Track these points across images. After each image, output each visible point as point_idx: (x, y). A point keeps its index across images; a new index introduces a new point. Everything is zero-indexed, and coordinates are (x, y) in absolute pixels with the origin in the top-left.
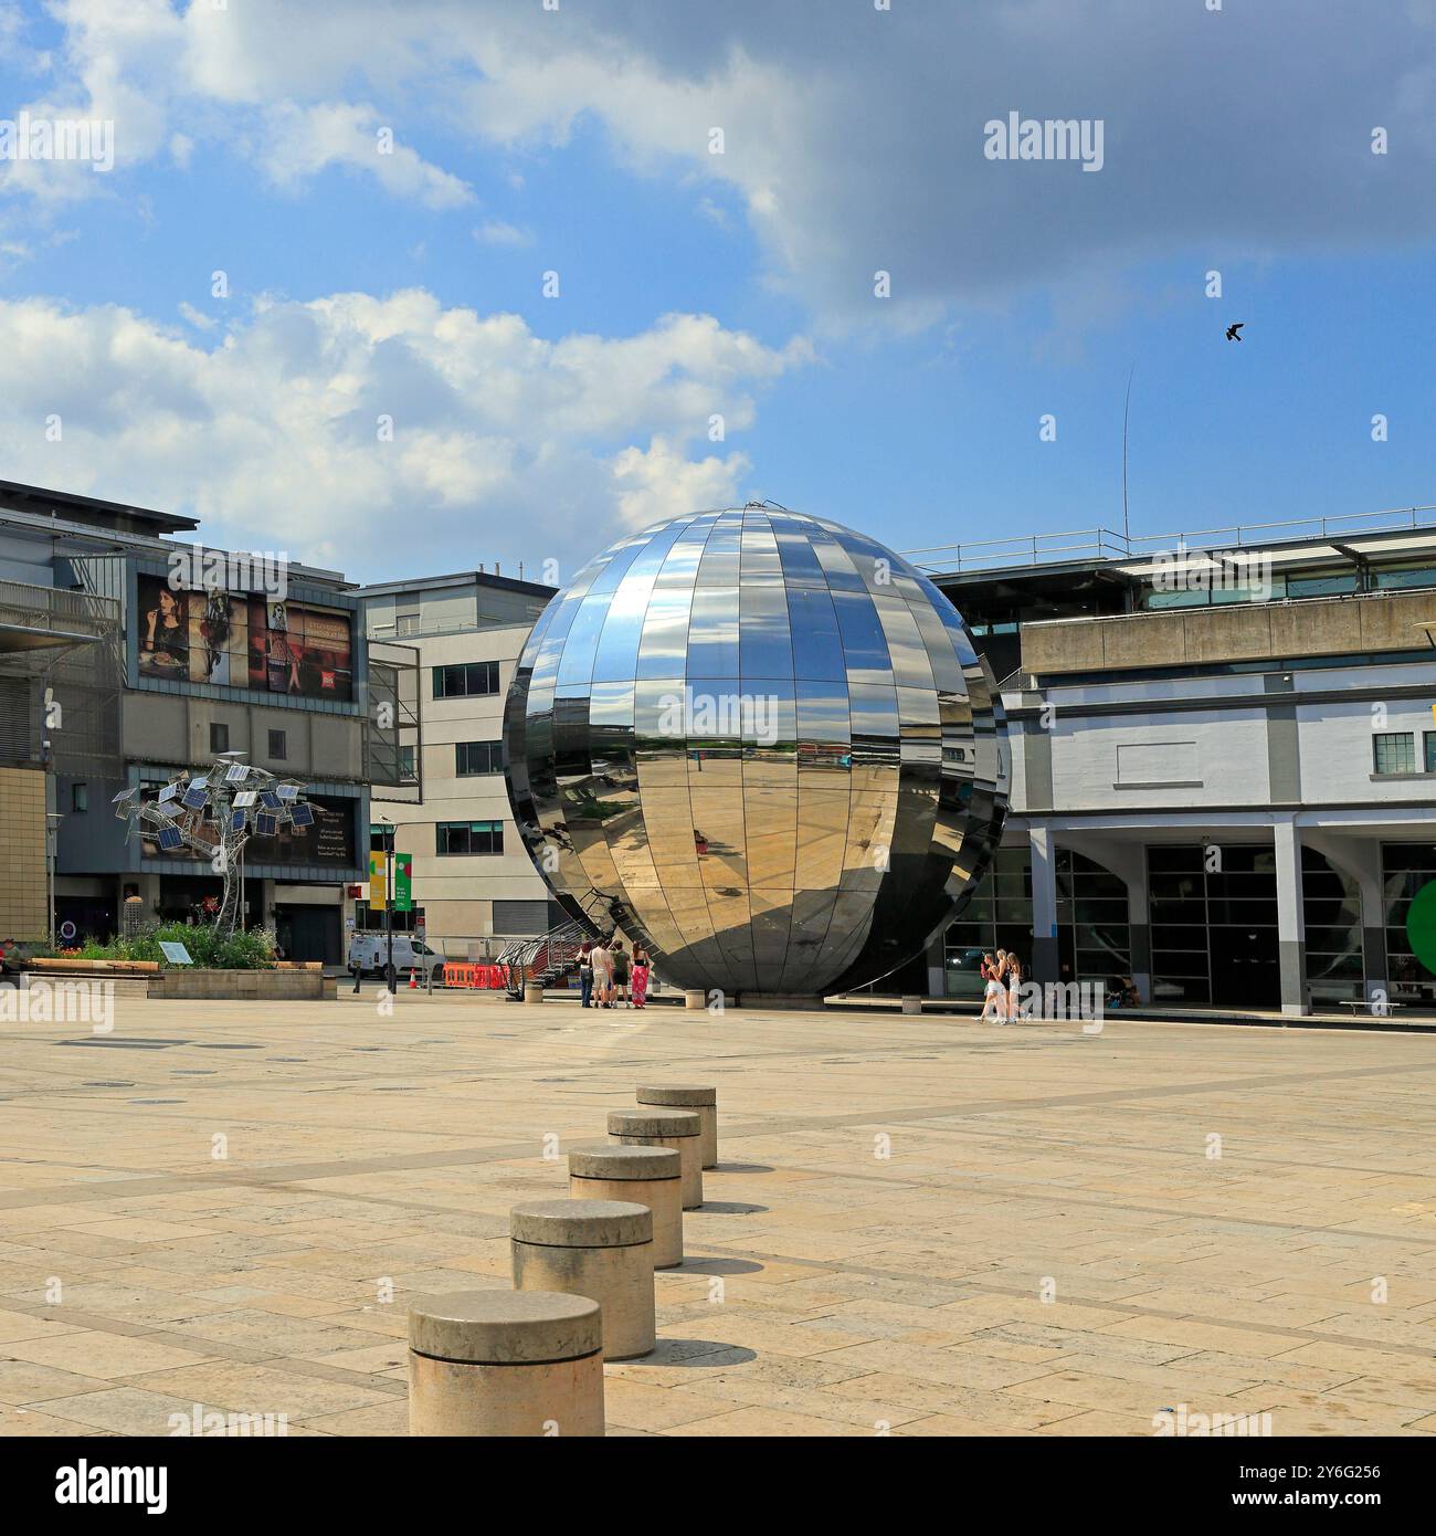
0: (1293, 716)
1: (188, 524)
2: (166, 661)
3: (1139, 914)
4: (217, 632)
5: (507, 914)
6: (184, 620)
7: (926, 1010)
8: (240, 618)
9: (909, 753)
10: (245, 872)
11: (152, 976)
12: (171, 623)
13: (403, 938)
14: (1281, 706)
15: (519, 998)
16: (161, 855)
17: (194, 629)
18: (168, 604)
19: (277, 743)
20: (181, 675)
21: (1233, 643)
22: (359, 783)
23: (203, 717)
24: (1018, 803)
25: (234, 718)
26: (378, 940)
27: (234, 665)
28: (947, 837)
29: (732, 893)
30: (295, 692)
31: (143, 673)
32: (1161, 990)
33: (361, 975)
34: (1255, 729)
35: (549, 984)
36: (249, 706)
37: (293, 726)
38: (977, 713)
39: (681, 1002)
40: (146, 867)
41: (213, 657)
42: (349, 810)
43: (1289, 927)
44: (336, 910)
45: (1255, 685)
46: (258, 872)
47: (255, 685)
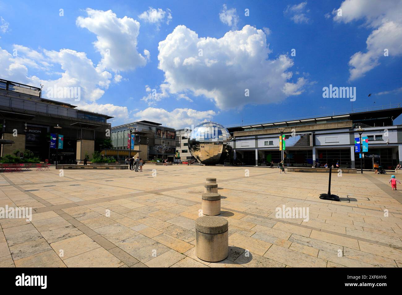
0: (257, 140)
1: (161, 124)
2: (159, 136)
3: (243, 157)
4: (163, 134)
5: (188, 158)
6: (160, 132)
7: (225, 166)
8: (165, 133)
9: (224, 143)
10: (165, 154)
11: (156, 163)
12: (159, 133)
13: (179, 160)
14: (256, 139)
15: (189, 165)
16: (158, 153)
17: (161, 133)
18: (159, 131)
19: (168, 143)
20: (160, 137)
21: (252, 133)
22: (175, 146)
23: (162, 141)
24: (233, 148)
25: (165, 141)
26: (177, 160)
27: (165, 136)
28: (227, 151)
29: (208, 156)
30: (170, 139)
31: (157, 137)
32: (244, 164)
33: (175, 163)
34: (254, 141)
35: (191, 164)
36: (166, 140)
37: (170, 142)
38: (230, 140)
39: (203, 165)
40: (157, 154)
41: (163, 136)
42: (175, 149)
43: (257, 158)
44: (173, 157)
45: (254, 137)
46: (166, 154)
47: (166, 138)
